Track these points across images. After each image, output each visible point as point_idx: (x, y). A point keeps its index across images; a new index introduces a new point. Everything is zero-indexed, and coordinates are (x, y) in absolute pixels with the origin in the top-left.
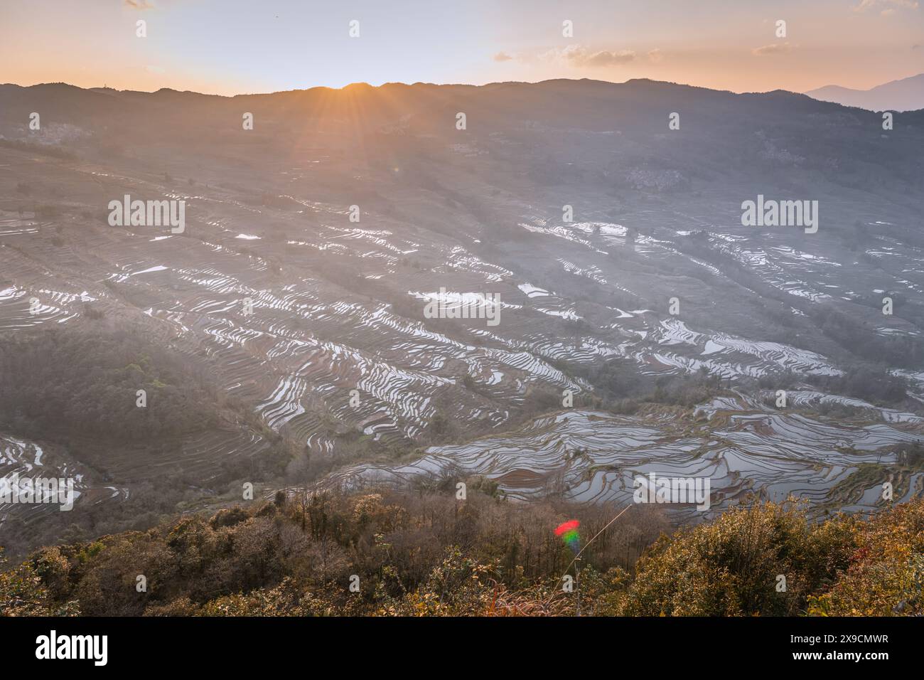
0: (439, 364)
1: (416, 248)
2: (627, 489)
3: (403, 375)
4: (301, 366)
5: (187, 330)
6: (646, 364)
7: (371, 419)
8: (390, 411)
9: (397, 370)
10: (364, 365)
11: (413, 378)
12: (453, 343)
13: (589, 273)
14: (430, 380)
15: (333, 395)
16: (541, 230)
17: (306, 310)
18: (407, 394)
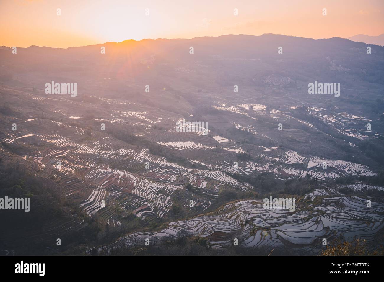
0: (174, 179)
1: (160, 120)
2: (273, 239)
3: (156, 185)
4: (104, 182)
5: (44, 166)
6: (280, 174)
7: (140, 209)
8: (150, 204)
9: (153, 183)
10: (136, 181)
11: (161, 186)
12: (181, 168)
13: (249, 129)
14: (170, 187)
15: (120, 197)
16: (223, 109)
17: (105, 153)
18: (158, 195)
